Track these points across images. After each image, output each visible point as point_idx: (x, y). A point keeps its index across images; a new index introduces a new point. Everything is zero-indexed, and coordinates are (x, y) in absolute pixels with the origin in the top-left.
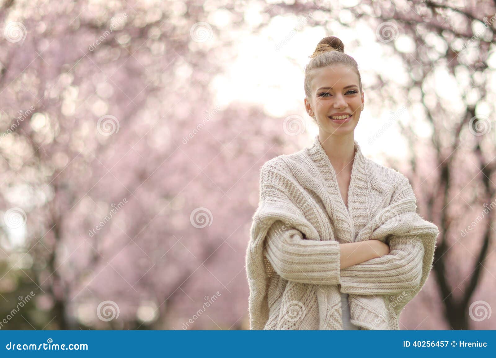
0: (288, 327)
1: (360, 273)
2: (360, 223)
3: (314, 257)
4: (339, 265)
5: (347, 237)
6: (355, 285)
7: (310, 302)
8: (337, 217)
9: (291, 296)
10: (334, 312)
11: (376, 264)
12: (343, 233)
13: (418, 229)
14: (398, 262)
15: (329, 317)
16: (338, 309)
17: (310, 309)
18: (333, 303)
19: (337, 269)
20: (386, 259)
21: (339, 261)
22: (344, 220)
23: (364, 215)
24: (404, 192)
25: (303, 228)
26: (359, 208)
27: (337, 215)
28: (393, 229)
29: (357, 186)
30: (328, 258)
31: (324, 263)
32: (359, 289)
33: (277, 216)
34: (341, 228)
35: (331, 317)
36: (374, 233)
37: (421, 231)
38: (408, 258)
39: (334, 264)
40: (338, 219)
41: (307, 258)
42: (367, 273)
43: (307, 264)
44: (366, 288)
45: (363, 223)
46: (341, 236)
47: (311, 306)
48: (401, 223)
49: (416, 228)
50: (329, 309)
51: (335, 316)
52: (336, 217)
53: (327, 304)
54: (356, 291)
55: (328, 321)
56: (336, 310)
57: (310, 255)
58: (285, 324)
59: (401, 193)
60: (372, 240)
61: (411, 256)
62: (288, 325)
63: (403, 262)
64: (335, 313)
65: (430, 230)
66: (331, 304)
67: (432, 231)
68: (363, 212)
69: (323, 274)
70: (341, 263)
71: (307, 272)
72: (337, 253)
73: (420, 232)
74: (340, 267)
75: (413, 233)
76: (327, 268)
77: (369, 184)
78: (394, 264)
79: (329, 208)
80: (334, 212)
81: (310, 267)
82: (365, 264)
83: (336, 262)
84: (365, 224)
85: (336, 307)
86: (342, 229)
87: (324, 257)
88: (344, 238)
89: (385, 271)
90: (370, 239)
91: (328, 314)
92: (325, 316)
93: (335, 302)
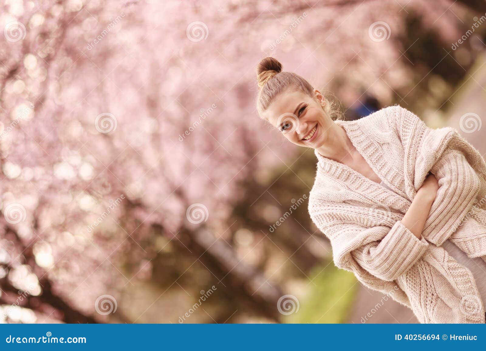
0: (430, 301)
1: (436, 221)
2: (399, 183)
3: (395, 252)
4: (415, 237)
5: (401, 203)
6: (442, 232)
7: (426, 269)
8: (381, 201)
9: (412, 279)
10: (448, 264)
11: (439, 206)
12: (396, 204)
13: (440, 149)
14: (451, 190)
15: (448, 270)
16: (448, 259)
17: (431, 273)
18: (441, 259)
19: (416, 242)
20: (441, 196)
21: (412, 234)
22: (386, 197)
23: (395, 174)
24: (404, 125)
25: (367, 240)
26: (387, 172)
27: (378, 199)
28: (424, 171)
29: (371, 154)
30: (403, 241)
31: (405, 247)
32: (447, 232)
33: (344, 253)
34: (391, 203)
35: (449, 269)
36: (415, 185)
37: (443, 147)
38: (454, 177)
39: (412, 240)
40: (382, 200)
41: (391, 257)
42: (440, 217)
43: (396, 260)
44: (450, 226)
45: (401, 181)
46: (397, 208)
47: (429, 271)
48: (425, 161)
49: (437, 151)
50: (442, 265)
51: (451, 266)
52: (379, 201)
53: (438, 262)
54: (447, 236)
55: (450, 274)
56: (448, 261)
57: (391, 252)
58: (427, 301)
59: (403, 128)
60: (418, 190)
61: (454, 174)
62: (429, 301)
63: (453, 185)
64: (450, 264)
65: (447, 138)
66: (440, 260)
67: (450, 137)
68: (392, 173)
69: (412, 253)
70: (415, 235)
71: (402, 263)
72: (405, 231)
73: (443, 149)
74: (417, 237)
75: (439, 155)
76: (411, 247)
77: (376, 144)
78: (449, 194)
79: (368, 201)
80: (374, 200)
81: (400, 259)
82: (432, 212)
83: (411, 237)
84: (403, 180)
85: (446, 259)
86: (393, 203)
87: (400, 244)
88: (400, 207)
89: (449, 203)
90: (417, 192)
91: (446, 269)
92: (445, 272)
93: (442, 257)
